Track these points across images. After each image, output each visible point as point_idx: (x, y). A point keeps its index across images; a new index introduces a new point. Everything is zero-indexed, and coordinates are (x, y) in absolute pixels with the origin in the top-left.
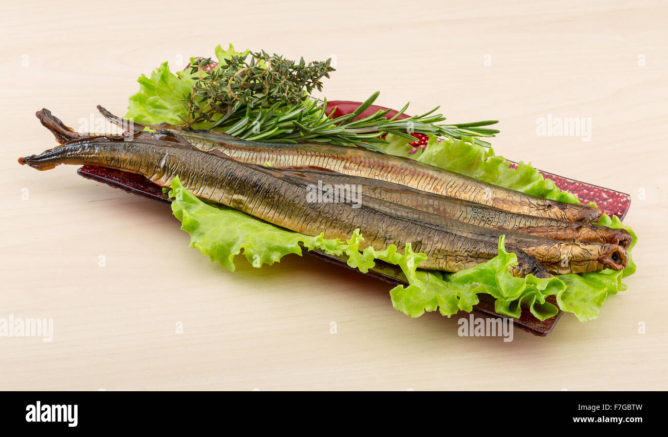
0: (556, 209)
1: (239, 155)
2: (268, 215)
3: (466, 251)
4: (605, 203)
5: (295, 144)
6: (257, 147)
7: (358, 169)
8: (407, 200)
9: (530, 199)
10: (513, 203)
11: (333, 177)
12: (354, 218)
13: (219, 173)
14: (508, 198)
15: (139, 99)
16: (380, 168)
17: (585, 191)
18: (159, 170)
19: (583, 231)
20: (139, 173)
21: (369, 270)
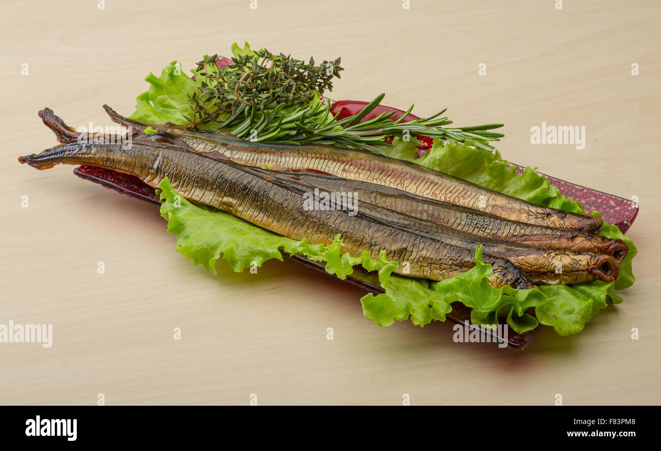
0: (555, 218)
1: (240, 156)
2: (256, 219)
3: (451, 259)
4: (612, 211)
5: (297, 145)
6: (259, 148)
7: (357, 172)
8: (401, 205)
9: (530, 206)
10: (511, 210)
11: (330, 181)
12: (340, 223)
13: (210, 175)
14: (507, 205)
15: (145, 98)
16: (380, 171)
17: (593, 198)
18: (152, 171)
19: (578, 240)
20: (133, 174)
21: (347, 276)
